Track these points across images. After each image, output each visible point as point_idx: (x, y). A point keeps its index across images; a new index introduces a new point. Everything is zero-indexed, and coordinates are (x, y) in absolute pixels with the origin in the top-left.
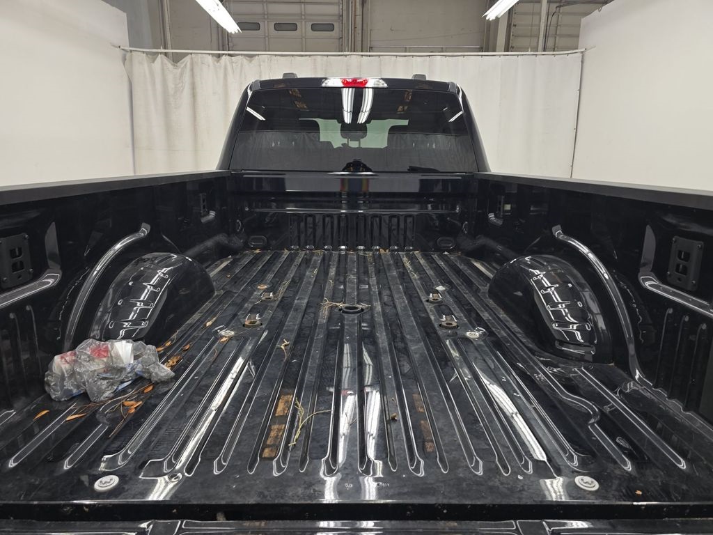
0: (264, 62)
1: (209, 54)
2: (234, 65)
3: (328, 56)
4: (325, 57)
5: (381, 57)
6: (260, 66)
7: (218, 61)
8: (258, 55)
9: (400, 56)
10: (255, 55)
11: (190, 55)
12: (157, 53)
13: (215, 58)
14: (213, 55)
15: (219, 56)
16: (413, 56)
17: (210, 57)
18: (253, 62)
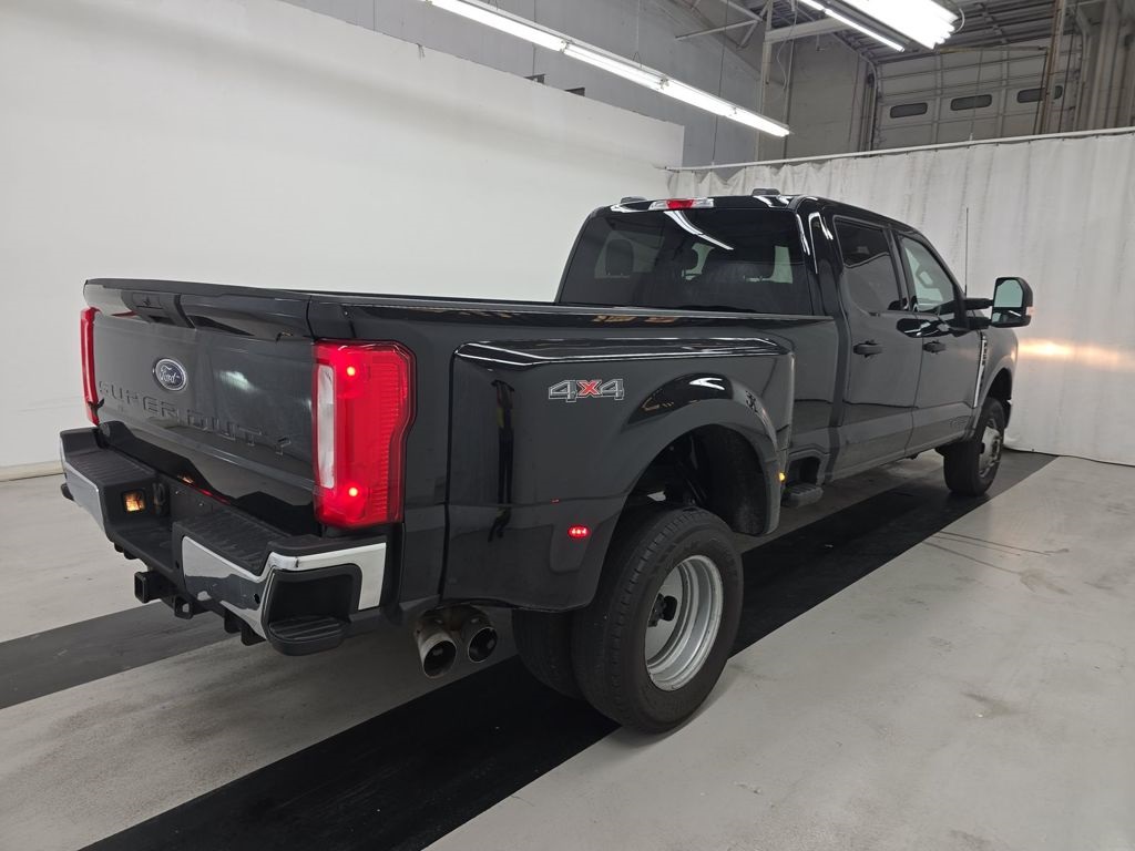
0: (836, 168)
1: (767, 165)
2: (796, 176)
3: (936, 149)
4: (933, 153)
5: (1032, 143)
6: (831, 174)
7: (776, 174)
8: (831, 159)
9: (1069, 137)
10: (827, 160)
11: (743, 170)
12: (707, 171)
13: (774, 170)
14: (772, 165)
15: (779, 166)
16: (1097, 135)
17: (767, 169)
18: (823, 169)
